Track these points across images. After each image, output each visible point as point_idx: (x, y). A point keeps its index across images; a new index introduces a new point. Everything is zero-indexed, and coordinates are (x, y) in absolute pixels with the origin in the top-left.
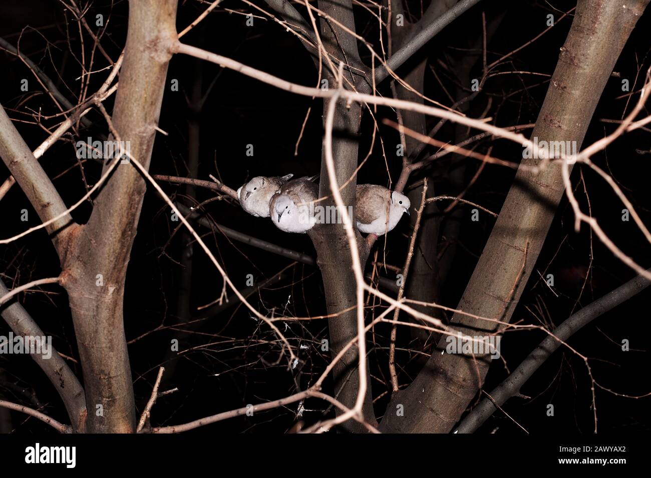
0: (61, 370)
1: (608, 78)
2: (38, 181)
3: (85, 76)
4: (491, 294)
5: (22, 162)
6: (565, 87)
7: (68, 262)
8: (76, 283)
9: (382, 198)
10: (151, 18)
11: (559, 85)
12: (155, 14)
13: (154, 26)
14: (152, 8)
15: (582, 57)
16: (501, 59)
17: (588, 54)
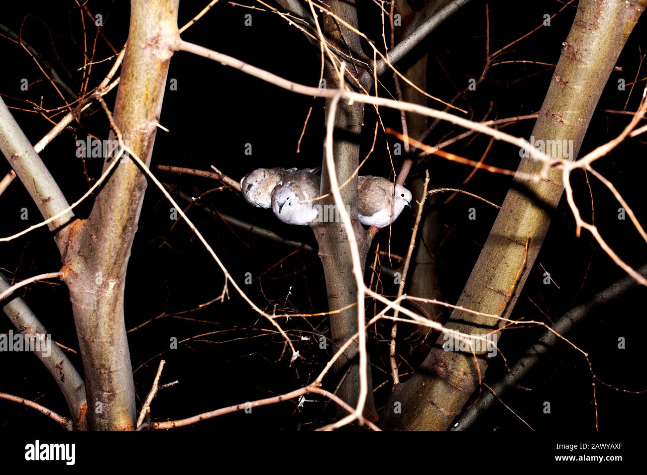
0: (61, 363)
1: (610, 72)
2: (39, 176)
3: (86, 66)
4: (492, 288)
5: (23, 157)
6: (567, 82)
7: (69, 257)
8: (77, 278)
9: (384, 190)
10: (153, 16)
11: (561, 80)
12: (157, 11)
13: (156, 23)
14: (153, 5)
15: (585, 52)
16: (504, 48)
17: (591, 49)
